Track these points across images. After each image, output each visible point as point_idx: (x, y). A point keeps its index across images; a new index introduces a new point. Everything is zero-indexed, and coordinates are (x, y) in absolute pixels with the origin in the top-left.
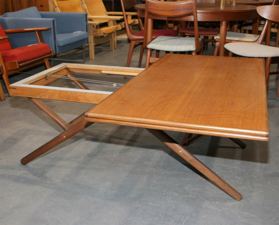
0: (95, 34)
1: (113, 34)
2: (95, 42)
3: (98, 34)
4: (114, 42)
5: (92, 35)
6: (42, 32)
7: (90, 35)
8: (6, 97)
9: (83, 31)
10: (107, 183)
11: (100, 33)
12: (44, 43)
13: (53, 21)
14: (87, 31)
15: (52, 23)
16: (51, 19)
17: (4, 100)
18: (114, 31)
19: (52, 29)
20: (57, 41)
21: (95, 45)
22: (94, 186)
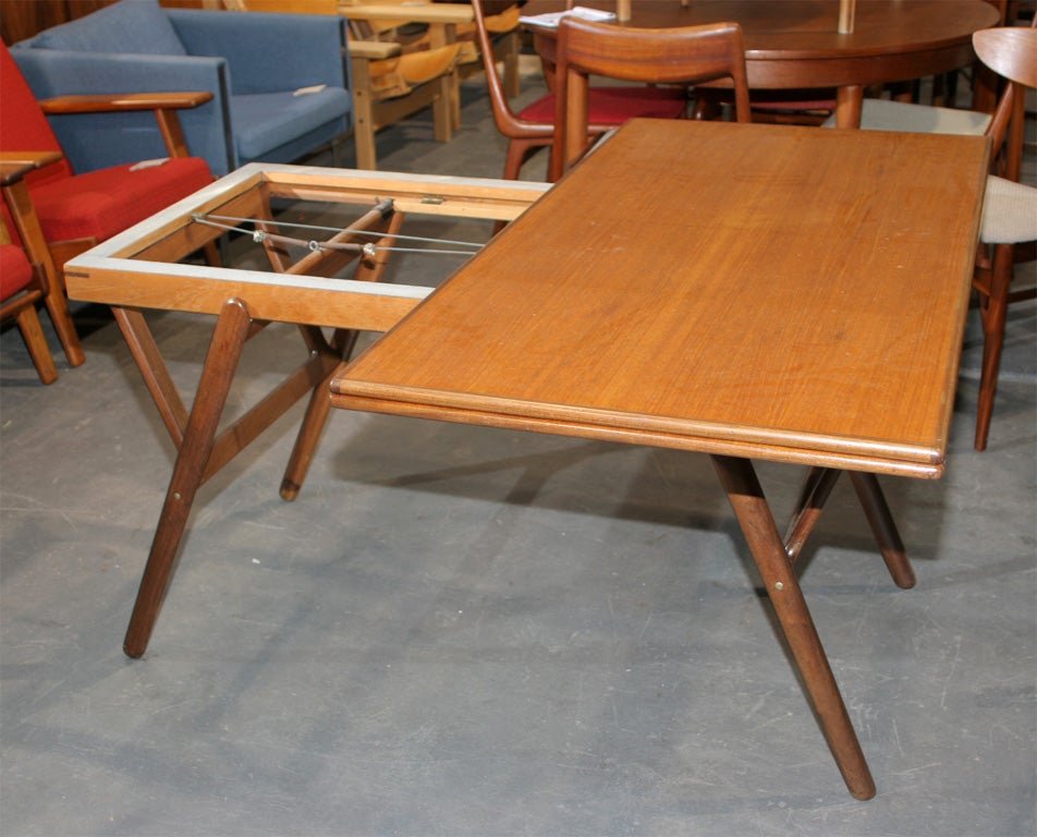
0: (378, 88)
1: (445, 81)
2: (376, 116)
3: (388, 90)
4: (452, 104)
5: (365, 93)
6: (179, 112)
7: (359, 94)
8: (58, 366)
9: (330, 84)
10: (422, 728)
11: (396, 87)
12: (189, 153)
13: (221, 69)
14: (346, 86)
15: (215, 76)
16: (213, 62)
17: (54, 380)
18: (450, 69)
19: (218, 99)
20: (235, 143)
21: (376, 128)
22: (377, 743)
